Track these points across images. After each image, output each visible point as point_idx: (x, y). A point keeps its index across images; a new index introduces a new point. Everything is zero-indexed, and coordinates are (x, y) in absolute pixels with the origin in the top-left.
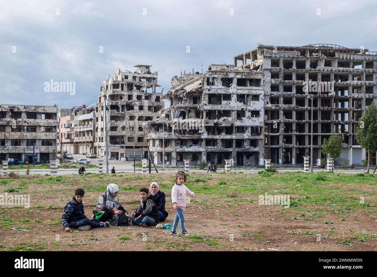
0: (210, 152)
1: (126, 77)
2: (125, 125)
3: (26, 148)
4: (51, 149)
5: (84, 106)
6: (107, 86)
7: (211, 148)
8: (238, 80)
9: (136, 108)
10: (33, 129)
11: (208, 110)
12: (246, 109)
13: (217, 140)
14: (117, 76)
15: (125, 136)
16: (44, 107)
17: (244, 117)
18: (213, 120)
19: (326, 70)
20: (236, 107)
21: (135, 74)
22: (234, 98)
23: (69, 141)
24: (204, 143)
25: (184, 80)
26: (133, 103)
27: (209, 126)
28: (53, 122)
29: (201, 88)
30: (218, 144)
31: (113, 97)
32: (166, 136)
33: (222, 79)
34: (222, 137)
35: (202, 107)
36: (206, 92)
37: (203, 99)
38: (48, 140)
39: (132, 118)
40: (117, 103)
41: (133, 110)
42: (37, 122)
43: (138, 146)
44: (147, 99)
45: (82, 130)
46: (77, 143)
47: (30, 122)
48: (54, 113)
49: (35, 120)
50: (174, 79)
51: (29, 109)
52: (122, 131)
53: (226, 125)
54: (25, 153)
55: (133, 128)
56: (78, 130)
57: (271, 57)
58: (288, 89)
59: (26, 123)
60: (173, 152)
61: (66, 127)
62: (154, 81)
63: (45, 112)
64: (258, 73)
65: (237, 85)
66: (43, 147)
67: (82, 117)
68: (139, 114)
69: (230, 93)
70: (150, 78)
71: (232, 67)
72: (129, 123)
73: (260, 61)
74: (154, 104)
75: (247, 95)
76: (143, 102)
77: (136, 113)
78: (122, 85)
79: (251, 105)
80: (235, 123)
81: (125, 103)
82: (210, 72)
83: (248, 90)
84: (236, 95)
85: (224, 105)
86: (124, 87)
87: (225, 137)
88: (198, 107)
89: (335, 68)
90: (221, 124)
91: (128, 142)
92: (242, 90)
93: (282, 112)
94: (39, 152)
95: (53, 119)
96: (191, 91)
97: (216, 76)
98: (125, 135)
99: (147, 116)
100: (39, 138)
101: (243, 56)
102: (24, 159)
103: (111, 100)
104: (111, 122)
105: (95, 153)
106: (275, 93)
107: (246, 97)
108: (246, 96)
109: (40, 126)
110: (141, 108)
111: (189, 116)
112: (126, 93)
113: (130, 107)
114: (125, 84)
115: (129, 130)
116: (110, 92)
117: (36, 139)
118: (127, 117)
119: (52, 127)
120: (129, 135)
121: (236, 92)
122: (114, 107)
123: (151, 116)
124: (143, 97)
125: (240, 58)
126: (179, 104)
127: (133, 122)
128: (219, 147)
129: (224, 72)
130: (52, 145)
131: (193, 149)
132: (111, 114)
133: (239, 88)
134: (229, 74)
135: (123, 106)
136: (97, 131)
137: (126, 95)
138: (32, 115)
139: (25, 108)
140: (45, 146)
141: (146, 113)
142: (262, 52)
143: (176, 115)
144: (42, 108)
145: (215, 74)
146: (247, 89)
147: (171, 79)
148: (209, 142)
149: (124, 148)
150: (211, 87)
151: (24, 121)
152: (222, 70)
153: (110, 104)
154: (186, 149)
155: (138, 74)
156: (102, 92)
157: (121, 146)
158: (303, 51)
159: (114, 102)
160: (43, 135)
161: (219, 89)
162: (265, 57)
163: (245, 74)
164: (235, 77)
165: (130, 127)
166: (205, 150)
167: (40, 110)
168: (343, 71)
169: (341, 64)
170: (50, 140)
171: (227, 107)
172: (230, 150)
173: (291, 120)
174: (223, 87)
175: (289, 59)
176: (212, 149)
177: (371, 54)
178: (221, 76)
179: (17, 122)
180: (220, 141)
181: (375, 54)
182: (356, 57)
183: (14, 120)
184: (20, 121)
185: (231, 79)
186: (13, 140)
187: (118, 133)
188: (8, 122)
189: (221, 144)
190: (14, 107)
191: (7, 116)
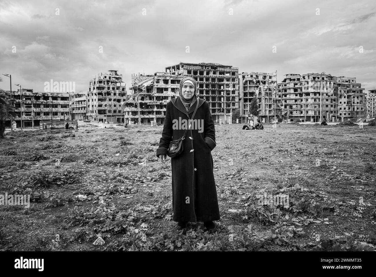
0: (158, 118)
1: (105, 77)
2: (106, 104)
3: (52, 117)
4: (66, 117)
6: (95, 82)
7: (159, 116)
8: (171, 80)
9: (112, 94)
10: (56, 106)
11: (157, 96)
13: (161, 112)
14: (100, 76)
15: (106, 110)
16: (62, 94)
18: (159, 101)
19: (213, 76)
20: (171, 95)
21: (110, 75)
22: (170, 90)
24: (155, 113)
25: (141, 80)
26: (111, 92)
27: (157, 105)
28: (67, 102)
29: (152, 84)
31: (98, 88)
32: (134, 110)
35: (153, 94)
36: (155, 86)
37: (154, 90)
38: (64, 112)
39: (110, 100)
40: (102, 91)
43: (113, 115)
46: (74, 114)
47: (55, 102)
48: (67, 97)
49: (57, 101)
50: (136, 79)
51: (54, 95)
55: (111, 105)
56: (75, 107)
57: (187, 69)
59: (52, 103)
60: (139, 118)
62: (120, 79)
64: (181, 77)
66: (62, 116)
67: (77, 99)
68: (114, 98)
69: (167, 87)
72: (109, 103)
73: (181, 70)
74: (122, 92)
76: (115, 91)
77: (112, 97)
78: (104, 81)
84: (170, 88)
85: (165, 94)
86: (105, 82)
88: (151, 95)
89: (218, 75)
90: (163, 103)
92: (174, 86)
95: (67, 100)
96: (147, 86)
97: (160, 78)
99: (118, 99)
101: (171, 68)
103: (98, 90)
104: (98, 102)
108: (175, 89)
109: (59, 105)
110: (115, 94)
111: (147, 99)
112: (106, 86)
113: (109, 94)
115: (109, 107)
116: (97, 85)
117: (58, 112)
118: (107, 99)
119: (66, 105)
120: (109, 109)
122: (100, 94)
123: (120, 98)
124: (116, 89)
125: (169, 68)
126: (141, 93)
127: (111, 102)
128: (162, 115)
129: (164, 76)
132: (98, 97)
133: (172, 84)
134: (167, 77)
135: (105, 93)
136: (89, 107)
138: (55, 98)
139: (51, 94)
141: (117, 97)
142: (182, 67)
146: (176, 85)
148: (158, 113)
149: (106, 116)
150: (158, 84)
151: (50, 102)
152: (162, 75)
153: (97, 92)
154: (145, 117)
156: (91, 85)
157: (104, 115)
158: (202, 66)
159: (100, 91)
160: (61, 109)
161: (162, 85)
162: (184, 69)
163: (174, 78)
165: (109, 105)
166: (156, 117)
167: (59, 95)
168: (221, 77)
169: (221, 73)
170: (66, 112)
171: (166, 94)
174: (164, 84)
175: (196, 70)
177: (234, 68)
178: (163, 78)
179: (47, 102)
180: (163, 112)
181: (236, 68)
182: (227, 70)
183: (45, 101)
184: (48, 102)
185: (168, 80)
186: (45, 112)
187: (103, 108)
188: (42, 102)
189: (163, 113)
190: (45, 94)
191: (41, 99)
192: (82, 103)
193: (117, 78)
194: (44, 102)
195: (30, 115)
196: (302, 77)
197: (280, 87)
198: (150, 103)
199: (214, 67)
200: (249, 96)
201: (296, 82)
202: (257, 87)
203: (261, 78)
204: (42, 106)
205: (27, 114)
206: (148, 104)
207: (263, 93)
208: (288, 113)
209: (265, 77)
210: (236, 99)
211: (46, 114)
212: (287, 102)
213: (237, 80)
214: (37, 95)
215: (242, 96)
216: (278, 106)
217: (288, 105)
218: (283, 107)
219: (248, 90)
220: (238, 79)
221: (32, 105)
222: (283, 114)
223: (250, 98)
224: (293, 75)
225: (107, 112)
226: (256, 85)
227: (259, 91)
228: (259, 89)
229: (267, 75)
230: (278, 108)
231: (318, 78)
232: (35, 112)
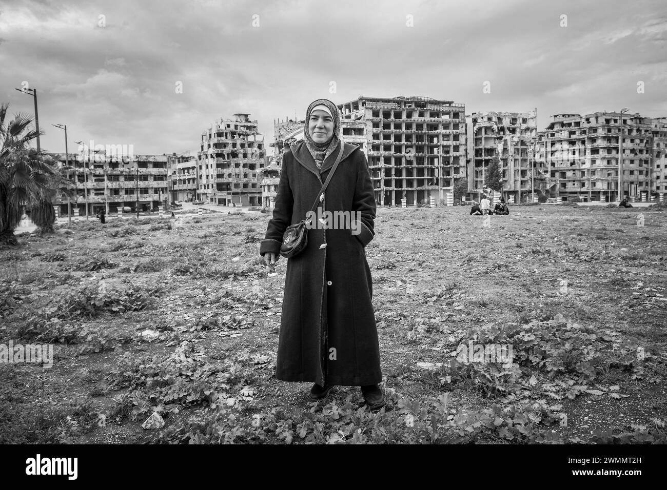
1: (229, 126)
2: (231, 172)
3: (139, 197)
4: (163, 197)
5: (175, 154)
6: (210, 135)
9: (241, 156)
10: (145, 178)
14: (219, 125)
15: (231, 183)
16: (155, 157)
19: (420, 120)
21: (236, 122)
25: (291, 130)
26: (238, 151)
28: (163, 171)
31: (217, 145)
38: (160, 188)
39: (237, 165)
40: (223, 151)
41: (238, 157)
42: (147, 171)
44: (249, 147)
46: (176, 190)
47: (142, 171)
48: (164, 162)
49: (146, 169)
51: (141, 158)
52: (229, 178)
54: (138, 202)
55: (238, 175)
56: (178, 178)
57: (372, 108)
58: (387, 137)
59: (139, 172)
62: (255, 129)
63: (153, 161)
64: (361, 123)
66: (156, 195)
67: (181, 165)
68: (244, 162)
70: (251, 126)
72: (235, 170)
73: (362, 111)
76: (246, 150)
77: (241, 160)
78: (226, 134)
81: (230, 151)
86: (228, 135)
89: (427, 118)
91: (235, 188)
92: (348, 139)
93: (383, 158)
94: (151, 200)
95: (163, 168)
100: (151, 187)
101: (343, 106)
102: (138, 208)
103: (215, 148)
104: (217, 169)
106: (377, 142)
109: (150, 175)
110: (245, 156)
112: (229, 141)
113: (234, 155)
114: (229, 133)
115: (235, 177)
116: (215, 140)
117: (148, 187)
118: (232, 164)
119: (163, 175)
120: (235, 181)
122: (219, 155)
123: (255, 163)
124: (246, 145)
127: (238, 169)
132: (217, 162)
133: (345, 136)
135: (228, 154)
136: (201, 178)
137: (230, 143)
138: (142, 164)
139: (137, 157)
141: (250, 160)
142: (363, 104)
144: (153, 157)
146: (352, 138)
149: (230, 194)
151: (136, 170)
153: (215, 152)
155: (239, 122)
156: (204, 141)
157: (227, 193)
158: (398, 102)
159: (219, 150)
160: (155, 183)
162: (366, 108)
163: (349, 124)
165: (236, 174)
167: (150, 160)
168: (434, 121)
169: (433, 115)
170: (162, 188)
173: (391, 166)
175: (388, 110)
177: (457, 105)
179: (130, 172)
181: (460, 106)
182: (445, 108)
186: (127, 189)
187: (225, 180)
188: (122, 172)
191: (119, 166)
192: (188, 172)
193: (248, 128)
194: (126, 172)
195: (103, 194)
196: (583, 120)
197: (543, 138)
199: (421, 105)
200: (485, 155)
201: (573, 128)
202: (500, 138)
203: (506, 123)
204: (122, 179)
205: (98, 192)
207: (511, 149)
208: (558, 186)
209: (514, 120)
210: (460, 161)
211: (129, 191)
212: (556, 166)
213: (462, 127)
215: (471, 154)
216: (539, 173)
217: (557, 171)
218: (548, 175)
219: (483, 145)
220: (464, 125)
221: (105, 178)
222: (548, 187)
223: (487, 158)
224: (567, 116)
225: (232, 188)
226: (498, 136)
227: (504, 145)
228: (503, 143)
229: (519, 116)
230: (539, 177)
231: (616, 121)
232: (111, 189)
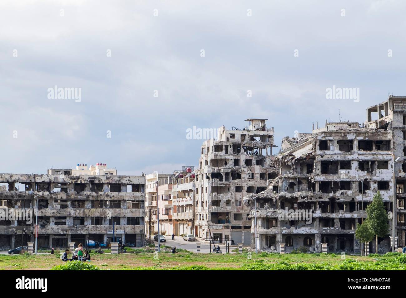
0: (325, 234)
1: (233, 136)
2: (230, 198)
3: (108, 228)
4: (137, 229)
6: (208, 148)
7: (326, 230)
8: (360, 142)
9: (245, 176)
10: (116, 204)
11: (322, 182)
12: (371, 179)
13: (333, 219)
14: (221, 135)
15: (230, 213)
16: (130, 178)
17: (369, 189)
18: (327, 194)
20: (357, 178)
21: (244, 131)
22: (355, 165)
23: (166, 217)
24: (317, 223)
25: (297, 142)
26: (240, 170)
27: (322, 202)
28: (140, 195)
29: (313, 153)
30: (335, 225)
31: (215, 162)
32: (269, 214)
33: (338, 142)
34: (340, 215)
35: (313, 177)
36: (319, 158)
37: (314, 167)
38: (134, 218)
39: (239, 189)
40: (220, 170)
41: (241, 178)
42: (121, 196)
43: (247, 225)
44: (258, 165)
45: (181, 204)
46: (176, 220)
47: (113, 196)
48: (141, 184)
49: (119, 193)
50: (285, 140)
51: (112, 179)
52: (227, 206)
53: (345, 200)
54: (107, 234)
55: (240, 202)
56: (177, 204)
57: (402, 112)
59: (109, 197)
60: (278, 234)
61: (163, 199)
62: (270, 139)
63: (130, 183)
64: (386, 133)
65: (358, 149)
66: (129, 227)
67: (181, 187)
68: (248, 184)
69: (348, 159)
70: (264, 136)
71: (355, 125)
72: (235, 196)
73: (390, 117)
74: (268, 170)
75: (371, 161)
76: (253, 168)
77: (245, 182)
78: (227, 147)
79: (377, 174)
80: (357, 197)
81: (230, 170)
82: (324, 134)
83: (373, 154)
84: (357, 162)
85: (343, 175)
86: (229, 149)
87: (343, 216)
88: (310, 178)
90: (339, 199)
91: (234, 220)
92: (365, 155)
94: (123, 233)
95: (141, 192)
96: (301, 157)
97: (331, 138)
98: (231, 211)
99: (259, 186)
100: (123, 216)
101: (377, 108)
102: (106, 242)
103: (212, 166)
104: (213, 194)
105: (197, 235)
107: (371, 165)
108: (370, 163)
109: (125, 201)
110: (251, 176)
111: (301, 188)
112: (231, 157)
113: (236, 175)
114: (230, 146)
115: (235, 205)
116: (212, 155)
117: (120, 216)
118: (232, 188)
119: (139, 201)
120: (235, 211)
121: (357, 158)
122: (216, 175)
124: (254, 162)
125: (374, 109)
126: (286, 173)
127: (240, 194)
128: (336, 229)
129: (341, 133)
130: (139, 224)
131: (303, 231)
132: (212, 184)
134: (347, 135)
135: (227, 174)
136: (197, 206)
137: (231, 160)
138: (117, 187)
140: (131, 226)
141: (257, 182)
142: (393, 106)
143: (283, 188)
144: (128, 179)
145: (330, 136)
146: (371, 154)
147: (281, 141)
148: (325, 222)
149: (229, 228)
150: (324, 152)
151: (106, 195)
152: (338, 131)
153: (211, 172)
154: (295, 231)
155: (249, 131)
156: (203, 155)
157: (225, 226)
159: (216, 168)
160: (128, 211)
161: (335, 154)
162: (394, 112)
163: (368, 135)
164: (355, 138)
165: (236, 201)
166: (319, 232)
167: (124, 181)
170: (137, 218)
171: (345, 177)
172: (351, 232)
174: (340, 152)
176: (328, 231)
178: (337, 138)
179: (97, 197)
180: (338, 220)
183: (94, 194)
184: (101, 195)
185: (351, 142)
186: (93, 217)
187: (222, 208)
188: (88, 197)
189: (339, 224)
190: (95, 178)
191: (86, 188)
193: (263, 138)
194: (93, 196)
195: (64, 223)
198: (304, 198)
205: (59, 221)
206: (299, 201)
211: (97, 221)
214: (79, 182)
221: (69, 203)
232: (74, 218)
